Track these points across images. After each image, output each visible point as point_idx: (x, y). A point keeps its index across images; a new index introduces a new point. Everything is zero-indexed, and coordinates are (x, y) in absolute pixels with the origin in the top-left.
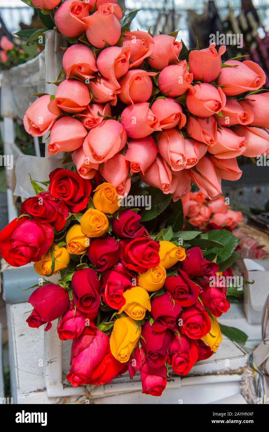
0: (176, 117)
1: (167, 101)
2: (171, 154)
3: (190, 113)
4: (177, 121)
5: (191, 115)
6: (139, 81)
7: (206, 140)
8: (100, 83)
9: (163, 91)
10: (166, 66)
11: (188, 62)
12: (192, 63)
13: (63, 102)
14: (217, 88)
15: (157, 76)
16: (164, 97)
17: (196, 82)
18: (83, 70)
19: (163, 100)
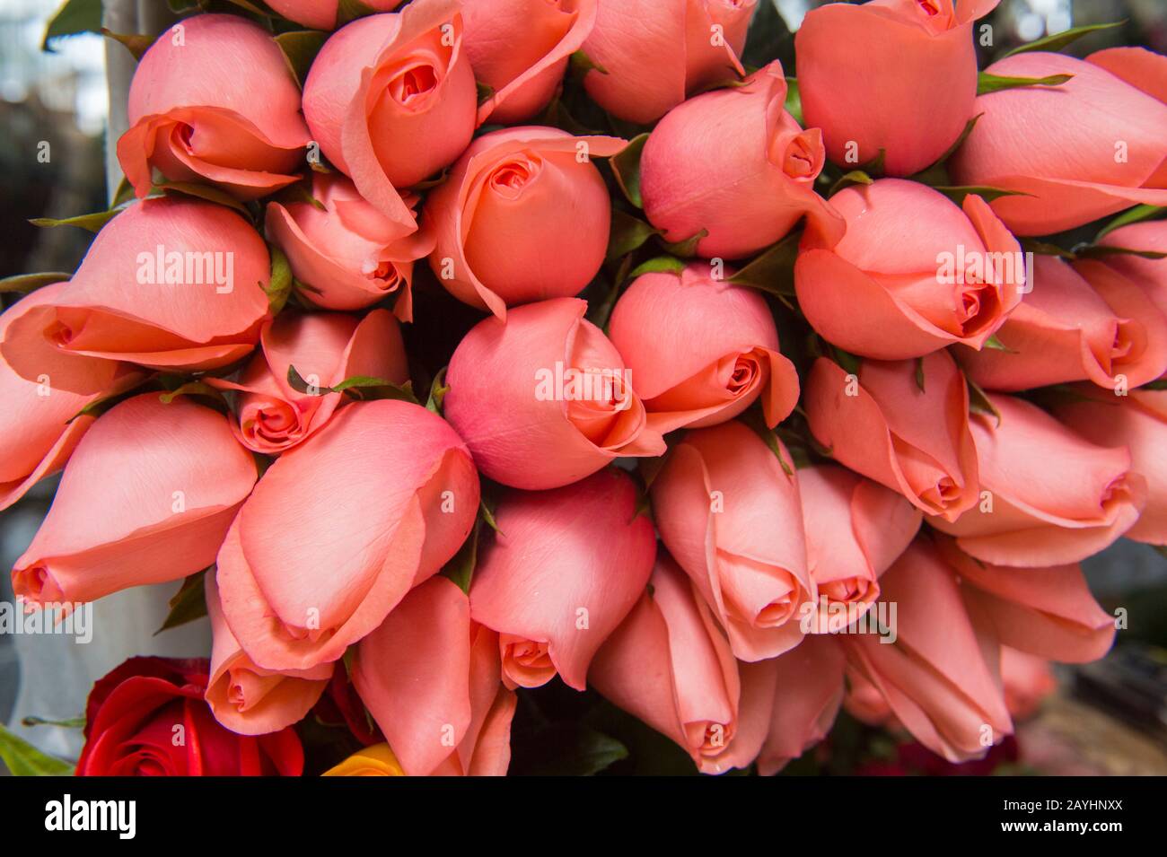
0: (739, 376)
1: (691, 285)
2: (723, 563)
3: (820, 339)
4: (746, 393)
5: (828, 349)
6: (516, 186)
7: (914, 487)
8: (323, 209)
9: (666, 231)
10: (677, 103)
11: (794, 75)
12: (812, 75)
13: (80, 330)
14: (958, 199)
15: (634, 156)
16: (670, 264)
17: (845, 177)
18: (202, 141)
19: (670, 277)
